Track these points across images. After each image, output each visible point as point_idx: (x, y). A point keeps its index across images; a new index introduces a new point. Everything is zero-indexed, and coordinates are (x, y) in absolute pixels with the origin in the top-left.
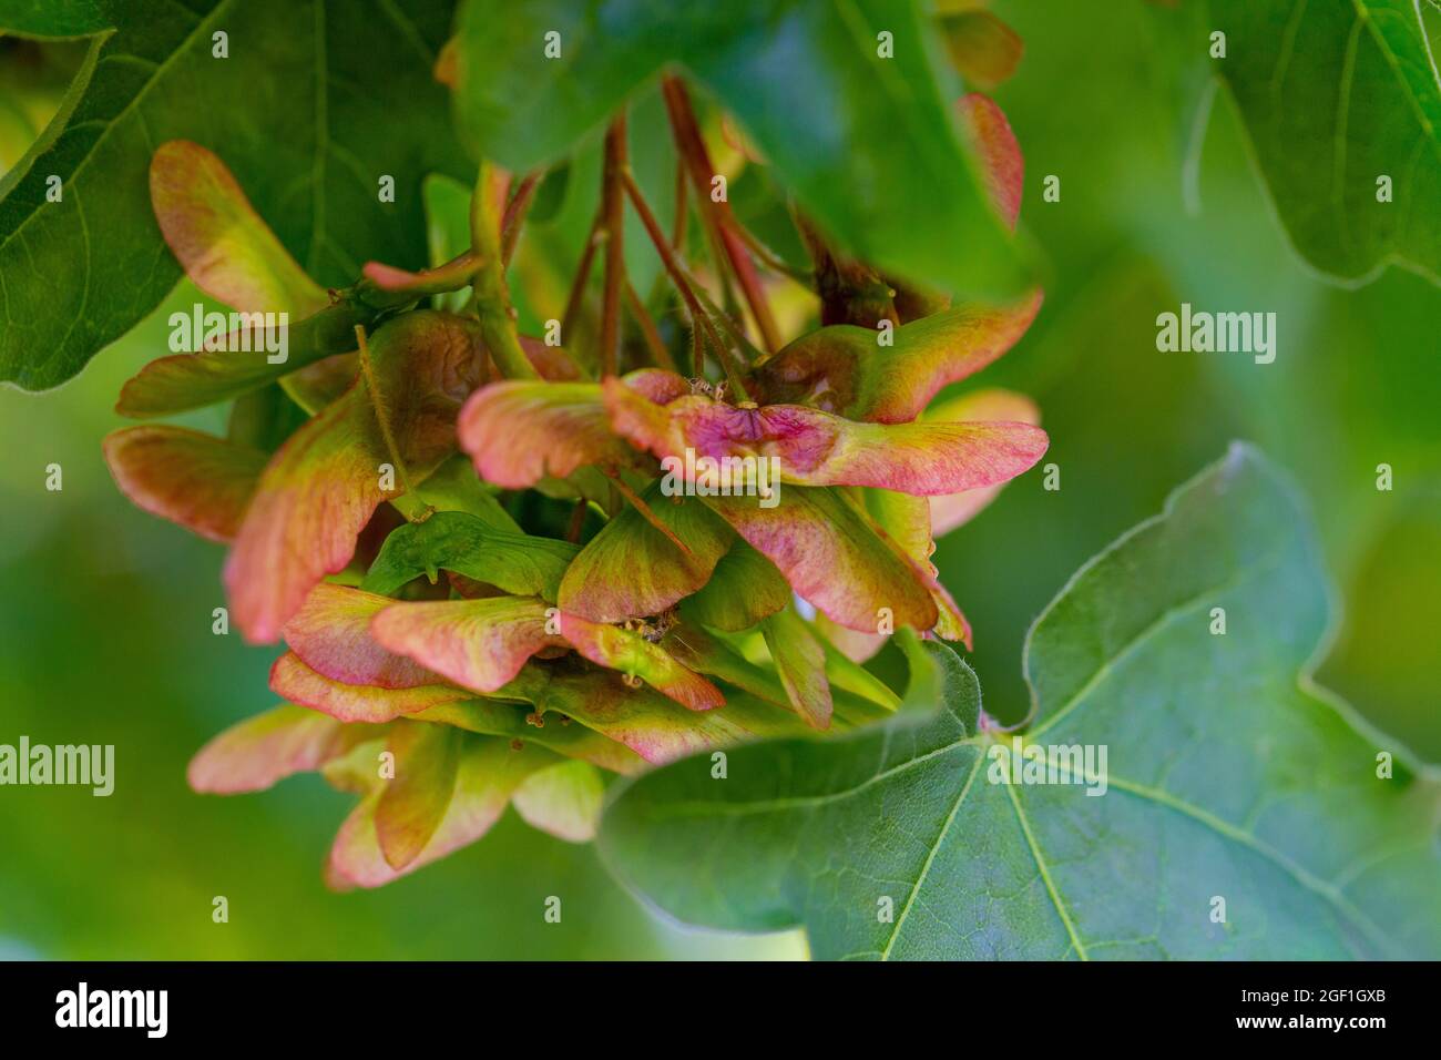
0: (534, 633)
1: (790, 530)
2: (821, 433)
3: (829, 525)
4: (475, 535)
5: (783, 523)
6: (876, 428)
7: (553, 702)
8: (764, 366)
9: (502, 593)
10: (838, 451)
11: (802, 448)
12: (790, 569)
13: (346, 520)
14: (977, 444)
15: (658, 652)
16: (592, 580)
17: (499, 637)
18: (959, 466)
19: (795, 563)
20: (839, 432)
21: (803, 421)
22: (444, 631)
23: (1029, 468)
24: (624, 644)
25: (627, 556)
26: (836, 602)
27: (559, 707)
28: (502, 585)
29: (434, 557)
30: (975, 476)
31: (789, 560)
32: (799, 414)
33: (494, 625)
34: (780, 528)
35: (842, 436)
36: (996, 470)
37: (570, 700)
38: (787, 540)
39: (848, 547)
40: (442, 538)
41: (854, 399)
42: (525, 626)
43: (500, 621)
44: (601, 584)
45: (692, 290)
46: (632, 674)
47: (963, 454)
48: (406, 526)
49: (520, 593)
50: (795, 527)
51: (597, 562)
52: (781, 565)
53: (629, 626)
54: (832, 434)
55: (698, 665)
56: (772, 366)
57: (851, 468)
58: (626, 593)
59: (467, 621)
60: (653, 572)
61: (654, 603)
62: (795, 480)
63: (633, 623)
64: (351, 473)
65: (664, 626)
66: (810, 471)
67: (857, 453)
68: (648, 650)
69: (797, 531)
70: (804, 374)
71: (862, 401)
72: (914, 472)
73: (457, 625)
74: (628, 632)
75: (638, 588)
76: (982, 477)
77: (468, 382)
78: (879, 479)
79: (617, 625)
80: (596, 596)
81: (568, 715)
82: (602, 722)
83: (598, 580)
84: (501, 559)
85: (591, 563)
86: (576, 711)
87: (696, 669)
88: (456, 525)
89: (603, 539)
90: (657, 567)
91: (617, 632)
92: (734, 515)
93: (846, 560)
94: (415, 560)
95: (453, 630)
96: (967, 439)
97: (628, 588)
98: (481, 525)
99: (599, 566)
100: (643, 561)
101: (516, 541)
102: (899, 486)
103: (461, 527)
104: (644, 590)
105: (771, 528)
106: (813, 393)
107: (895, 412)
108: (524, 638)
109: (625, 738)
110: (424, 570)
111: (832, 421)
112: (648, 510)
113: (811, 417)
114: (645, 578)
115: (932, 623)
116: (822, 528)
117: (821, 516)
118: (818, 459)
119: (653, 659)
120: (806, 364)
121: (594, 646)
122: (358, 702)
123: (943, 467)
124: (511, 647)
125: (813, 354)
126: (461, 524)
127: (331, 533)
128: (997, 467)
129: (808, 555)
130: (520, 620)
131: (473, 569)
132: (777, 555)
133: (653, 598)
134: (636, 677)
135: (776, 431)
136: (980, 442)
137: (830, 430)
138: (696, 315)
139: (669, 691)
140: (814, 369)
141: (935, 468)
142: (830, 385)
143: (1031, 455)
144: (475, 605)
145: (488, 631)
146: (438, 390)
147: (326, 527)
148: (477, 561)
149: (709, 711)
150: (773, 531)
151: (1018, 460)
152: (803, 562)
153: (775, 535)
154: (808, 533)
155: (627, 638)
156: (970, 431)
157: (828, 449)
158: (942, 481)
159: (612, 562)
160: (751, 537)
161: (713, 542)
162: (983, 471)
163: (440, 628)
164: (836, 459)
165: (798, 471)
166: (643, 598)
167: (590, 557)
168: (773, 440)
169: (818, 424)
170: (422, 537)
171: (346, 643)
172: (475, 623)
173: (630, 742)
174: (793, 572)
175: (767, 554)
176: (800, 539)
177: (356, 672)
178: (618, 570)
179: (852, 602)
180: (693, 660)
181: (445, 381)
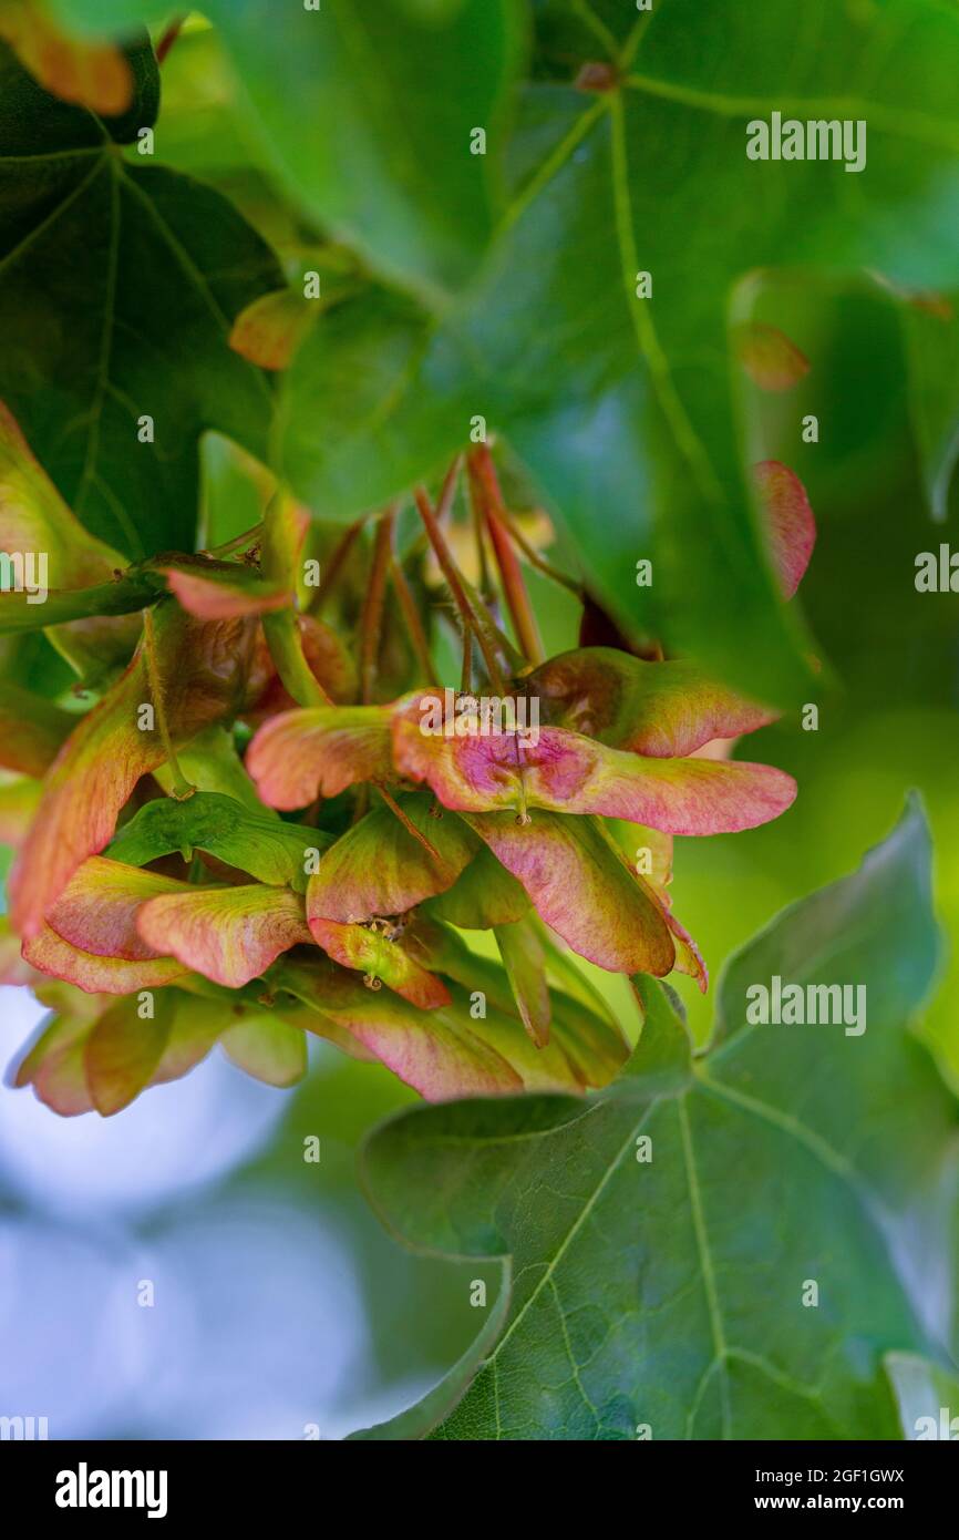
0: (282, 926)
1: (540, 850)
2: (580, 759)
3: (578, 849)
4: (233, 818)
5: (534, 842)
6: (631, 757)
7: (285, 983)
8: (528, 677)
9: (254, 881)
10: (595, 779)
11: (561, 774)
12: (536, 891)
13: (111, 800)
14: (729, 785)
15: (397, 951)
16: (341, 874)
17: (250, 929)
18: (709, 807)
19: (542, 886)
20: (597, 760)
21: (564, 746)
22: (202, 925)
23: (776, 816)
24: (368, 945)
25: (377, 855)
26: (577, 931)
27: (291, 988)
28: (255, 874)
29: (192, 837)
30: (724, 820)
31: (537, 882)
32: (562, 737)
33: (246, 917)
34: (531, 847)
35: (600, 764)
36: (745, 814)
37: (302, 982)
38: (537, 860)
39: (594, 872)
40: (200, 819)
41: (612, 723)
42: (274, 917)
43: (252, 911)
44: (349, 880)
45: (465, 591)
46: (372, 975)
47: (713, 794)
48: (166, 800)
49: (272, 883)
50: (545, 848)
51: (347, 857)
52: (528, 886)
53: (374, 927)
54: (590, 761)
55: (430, 961)
56: (536, 678)
57: (606, 797)
58: (372, 890)
59: (222, 913)
60: (400, 870)
61: (399, 902)
62: (552, 806)
63: (378, 924)
64: (120, 752)
65: (404, 924)
66: (567, 798)
67: (612, 782)
68: (388, 949)
69: (547, 852)
70: (565, 690)
71: (621, 727)
72: (665, 808)
73: (213, 918)
74: (372, 932)
75: (384, 887)
76: (731, 821)
77: (235, 659)
78: (632, 812)
79: (361, 924)
80: (343, 891)
81: (298, 995)
82: (329, 1007)
83: (347, 875)
84: (255, 845)
85: (341, 858)
86: (306, 994)
87: (429, 967)
88: (216, 806)
89: (355, 834)
90: (403, 866)
91: (362, 932)
92: (487, 831)
93: (591, 887)
94: (170, 837)
95: (210, 923)
96: (720, 780)
97: (374, 886)
98: (240, 809)
99: (349, 860)
100: (391, 860)
101: (271, 827)
102: (650, 822)
103: (219, 810)
104: (390, 890)
105: (522, 847)
106: (574, 711)
107: (653, 745)
108: (273, 932)
109: (351, 1025)
110: (179, 847)
111: (592, 748)
112: (400, 812)
113: (571, 741)
114: (391, 877)
115: (668, 963)
116: (571, 851)
117: (570, 838)
118: (576, 787)
119: (392, 960)
120: (569, 681)
121: (342, 948)
122: (102, 971)
123: (694, 806)
124: (261, 940)
125: (576, 671)
126: (220, 805)
127: (97, 815)
128: (746, 811)
129: (556, 878)
130: (269, 911)
131: (228, 854)
132: (525, 875)
133: (397, 897)
134: (376, 978)
135: (538, 756)
136: (731, 783)
137: (589, 755)
138: (468, 621)
139: (403, 992)
140: (575, 687)
141: (686, 806)
142: (590, 706)
143: (779, 803)
144: (230, 894)
145: (240, 923)
146: (208, 666)
147: (94, 809)
148: (232, 844)
149: (435, 1009)
150: (524, 850)
151: (766, 806)
152: (551, 886)
153: (525, 855)
154: (557, 855)
155: (371, 938)
156: (723, 771)
157: (586, 776)
158: (692, 821)
159: (362, 859)
160: (502, 856)
161: (461, 848)
162: (732, 814)
163: (198, 922)
164: (592, 787)
165: (555, 797)
166: (389, 897)
167: (341, 851)
168: (535, 765)
169: (578, 749)
170: (181, 815)
171: (95, 913)
172: (229, 916)
173: (356, 1030)
174: (540, 895)
175: (517, 873)
176: (548, 862)
177: (102, 943)
178: (367, 867)
179: (594, 932)
180: (426, 957)
181: (214, 657)
